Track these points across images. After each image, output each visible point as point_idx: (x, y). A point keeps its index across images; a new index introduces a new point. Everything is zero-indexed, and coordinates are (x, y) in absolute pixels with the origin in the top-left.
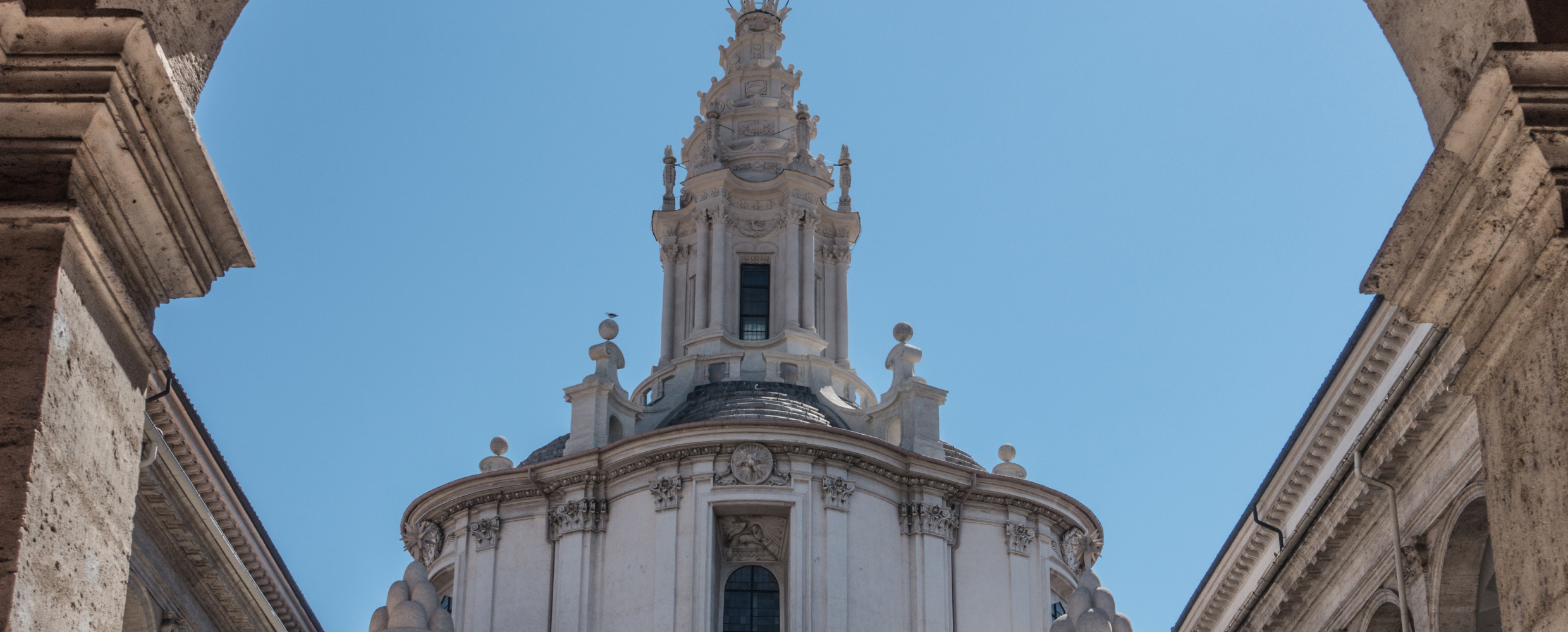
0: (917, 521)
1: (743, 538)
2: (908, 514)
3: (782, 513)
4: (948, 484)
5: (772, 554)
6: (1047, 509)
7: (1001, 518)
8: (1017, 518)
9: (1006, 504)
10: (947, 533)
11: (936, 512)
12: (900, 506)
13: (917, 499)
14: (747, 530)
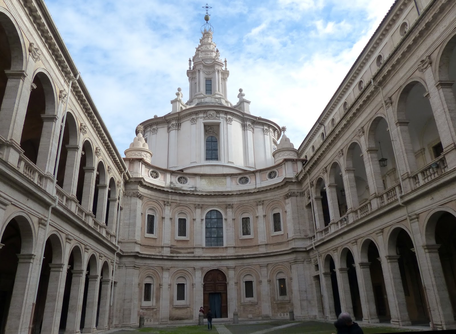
0: (246, 127)
1: (210, 130)
2: (244, 126)
3: (218, 125)
4: (252, 120)
5: (216, 134)
6: (271, 126)
7: (262, 127)
8: (266, 128)
9: (263, 124)
10: (251, 130)
11: (249, 125)
12: (242, 124)
13: (246, 123)
14: (211, 129)
